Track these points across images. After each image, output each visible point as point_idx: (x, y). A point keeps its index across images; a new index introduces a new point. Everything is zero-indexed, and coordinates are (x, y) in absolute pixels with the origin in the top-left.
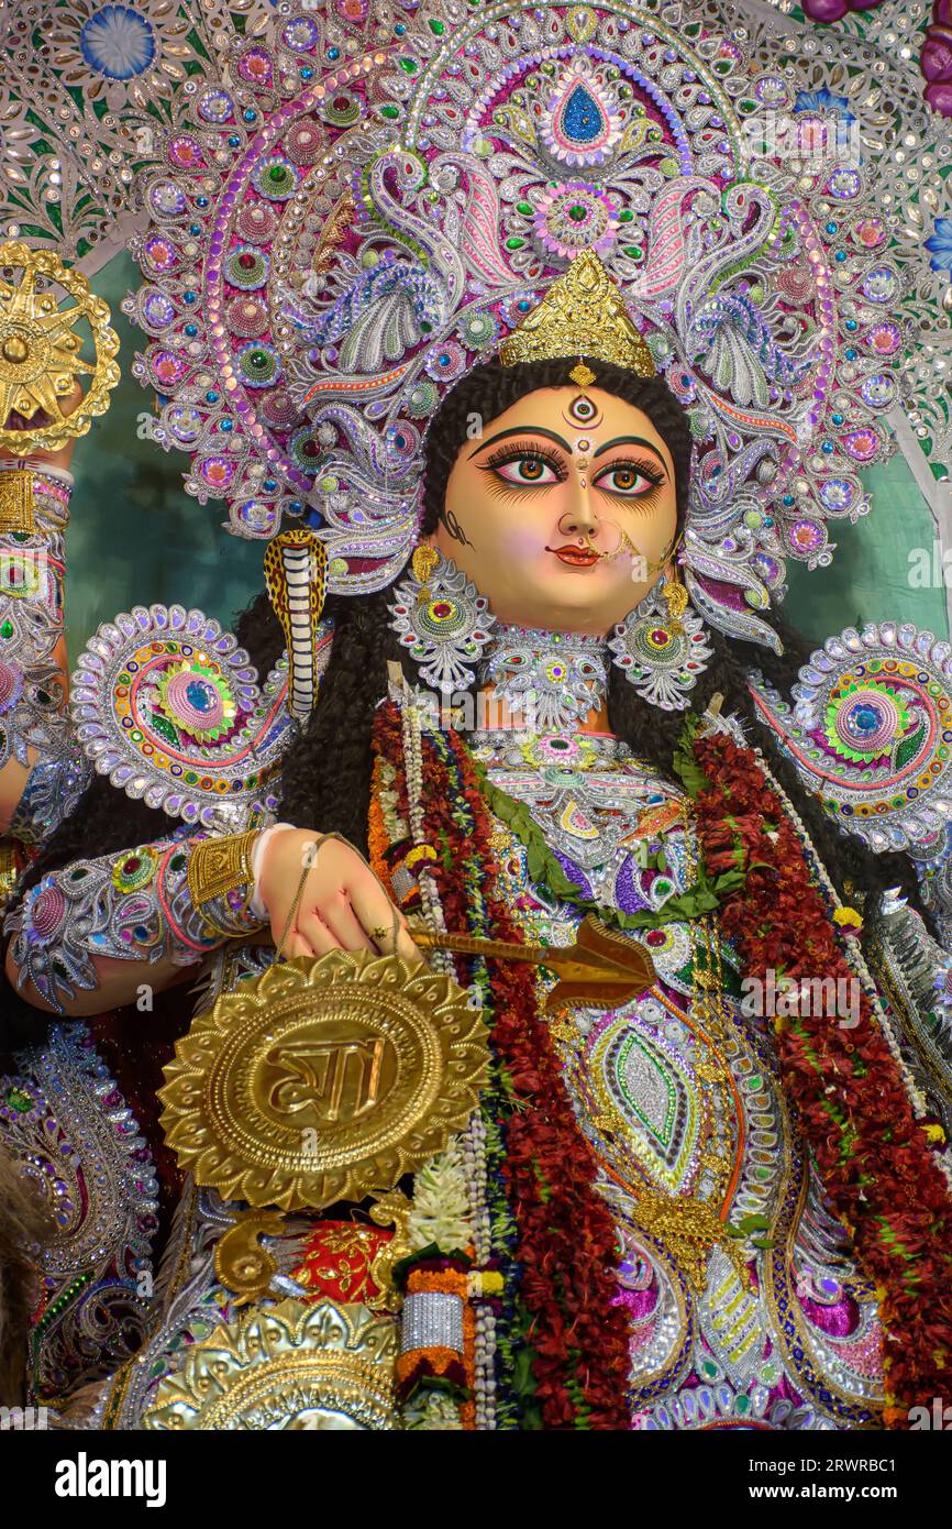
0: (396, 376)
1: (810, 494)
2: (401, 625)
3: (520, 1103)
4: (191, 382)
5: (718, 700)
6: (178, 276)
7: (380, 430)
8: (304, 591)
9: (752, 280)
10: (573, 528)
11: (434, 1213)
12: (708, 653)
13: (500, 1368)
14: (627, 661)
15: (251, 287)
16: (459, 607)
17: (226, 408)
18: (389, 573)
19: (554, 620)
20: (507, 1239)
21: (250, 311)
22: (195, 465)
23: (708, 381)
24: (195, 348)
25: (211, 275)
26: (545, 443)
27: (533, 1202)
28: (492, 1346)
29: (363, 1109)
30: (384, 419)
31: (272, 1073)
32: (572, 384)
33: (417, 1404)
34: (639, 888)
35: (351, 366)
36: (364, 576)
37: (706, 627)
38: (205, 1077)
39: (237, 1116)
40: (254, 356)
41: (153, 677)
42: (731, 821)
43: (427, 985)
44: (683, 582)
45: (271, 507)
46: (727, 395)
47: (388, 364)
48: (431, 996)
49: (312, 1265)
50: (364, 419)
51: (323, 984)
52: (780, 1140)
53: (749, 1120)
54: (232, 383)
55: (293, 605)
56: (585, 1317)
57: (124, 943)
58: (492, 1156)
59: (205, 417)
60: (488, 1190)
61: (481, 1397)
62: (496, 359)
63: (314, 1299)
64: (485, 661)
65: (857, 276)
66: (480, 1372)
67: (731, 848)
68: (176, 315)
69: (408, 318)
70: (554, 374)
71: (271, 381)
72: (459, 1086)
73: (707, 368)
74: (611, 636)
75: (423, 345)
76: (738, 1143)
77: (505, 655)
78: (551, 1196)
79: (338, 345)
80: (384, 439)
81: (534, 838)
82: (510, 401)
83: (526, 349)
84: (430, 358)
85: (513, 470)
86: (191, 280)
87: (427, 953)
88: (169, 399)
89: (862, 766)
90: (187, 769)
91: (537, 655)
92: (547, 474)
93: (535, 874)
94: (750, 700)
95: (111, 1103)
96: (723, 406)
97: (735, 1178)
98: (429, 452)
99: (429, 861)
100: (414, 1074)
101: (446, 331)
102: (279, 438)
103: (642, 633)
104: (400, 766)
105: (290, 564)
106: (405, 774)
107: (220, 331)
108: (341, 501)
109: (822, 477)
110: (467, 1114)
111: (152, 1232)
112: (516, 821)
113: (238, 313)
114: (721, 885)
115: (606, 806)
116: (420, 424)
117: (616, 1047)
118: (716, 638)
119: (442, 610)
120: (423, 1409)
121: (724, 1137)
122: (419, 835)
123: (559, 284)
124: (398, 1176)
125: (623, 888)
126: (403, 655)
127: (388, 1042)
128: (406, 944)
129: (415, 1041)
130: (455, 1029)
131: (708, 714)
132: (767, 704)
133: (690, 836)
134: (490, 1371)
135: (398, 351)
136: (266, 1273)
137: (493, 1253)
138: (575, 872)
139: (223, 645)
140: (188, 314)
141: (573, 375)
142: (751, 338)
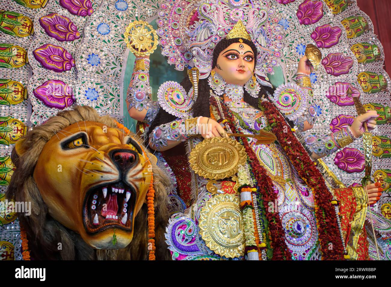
0: (207, 42)
1: (270, 63)
2: (210, 84)
3: (252, 161)
4: (167, 45)
5: (264, 96)
6: (164, 27)
7: (204, 51)
8: (196, 78)
9: (264, 26)
10: (241, 66)
11: (243, 179)
12: (260, 88)
13: (258, 203)
14: (247, 90)
15: (176, 28)
16: (220, 81)
17: (173, 49)
18: (208, 75)
19: (236, 82)
20: (255, 183)
21: (177, 32)
22: (169, 59)
23: (258, 42)
24: (168, 39)
25: (169, 27)
26: (236, 52)
27: (258, 177)
28: (256, 200)
29: (226, 163)
30: (205, 49)
31: (208, 157)
32: (239, 42)
33: (245, 210)
34: (258, 126)
35: (198, 40)
36: (203, 76)
37: (259, 84)
38: (196, 158)
39: (204, 165)
40: (178, 40)
41: (170, 93)
42: (271, 115)
43: (232, 142)
44: (255, 76)
45: (182, 65)
46: (261, 45)
47: (205, 40)
48: (233, 144)
49: (224, 188)
50: (201, 49)
51: (214, 143)
52: (288, 166)
53: (283, 164)
54: (174, 45)
55: (194, 80)
56: (272, 195)
57: (173, 138)
58: (250, 169)
59: (170, 51)
60: (251, 175)
61: (255, 208)
62: (225, 38)
63: (225, 194)
64: (224, 90)
65: (274, 27)
66: (255, 204)
67: (273, 119)
68: (164, 33)
69: (208, 32)
70: (236, 40)
71: (181, 44)
72: (242, 158)
73: (258, 40)
74: (244, 85)
75: (211, 36)
76: (282, 167)
77: (228, 89)
78: (262, 176)
79: (196, 37)
80: (205, 53)
81: (240, 118)
82: (229, 45)
83: (230, 36)
84: (213, 38)
85: (230, 57)
86: (166, 27)
87: (230, 137)
88: (164, 47)
89: (286, 107)
90: (178, 109)
91: (234, 89)
92: (236, 57)
93: (241, 124)
94: (268, 96)
95: (166, 166)
96: (260, 47)
97: (282, 173)
98: (214, 54)
99: (227, 122)
100: (233, 156)
101: (216, 34)
102: (183, 54)
103: (249, 85)
104: (217, 107)
105: (193, 73)
106: (218, 108)
107: (171, 36)
108: (198, 64)
109: (272, 60)
110: (244, 163)
111: (176, 187)
112: (237, 116)
113: (174, 33)
114: (272, 125)
115: (250, 113)
116: (212, 50)
117: (260, 152)
118: (261, 86)
119: (217, 81)
120: (246, 210)
121: (279, 166)
122: (224, 118)
123: (235, 25)
124: (235, 173)
125: (255, 126)
126: (211, 89)
127: (228, 152)
128: (227, 136)
129: (233, 151)
130: (239, 149)
131: (262, 98)
132: (270, 96)
133: (265, 117)
134: (256, 204)
135: (207, 38)
136: (216, 190)
137: (254, 185)
138: (247, 124)
139: (181, 88)
140: (166, 33)
141: (239, 41)
142: (264, 35)
